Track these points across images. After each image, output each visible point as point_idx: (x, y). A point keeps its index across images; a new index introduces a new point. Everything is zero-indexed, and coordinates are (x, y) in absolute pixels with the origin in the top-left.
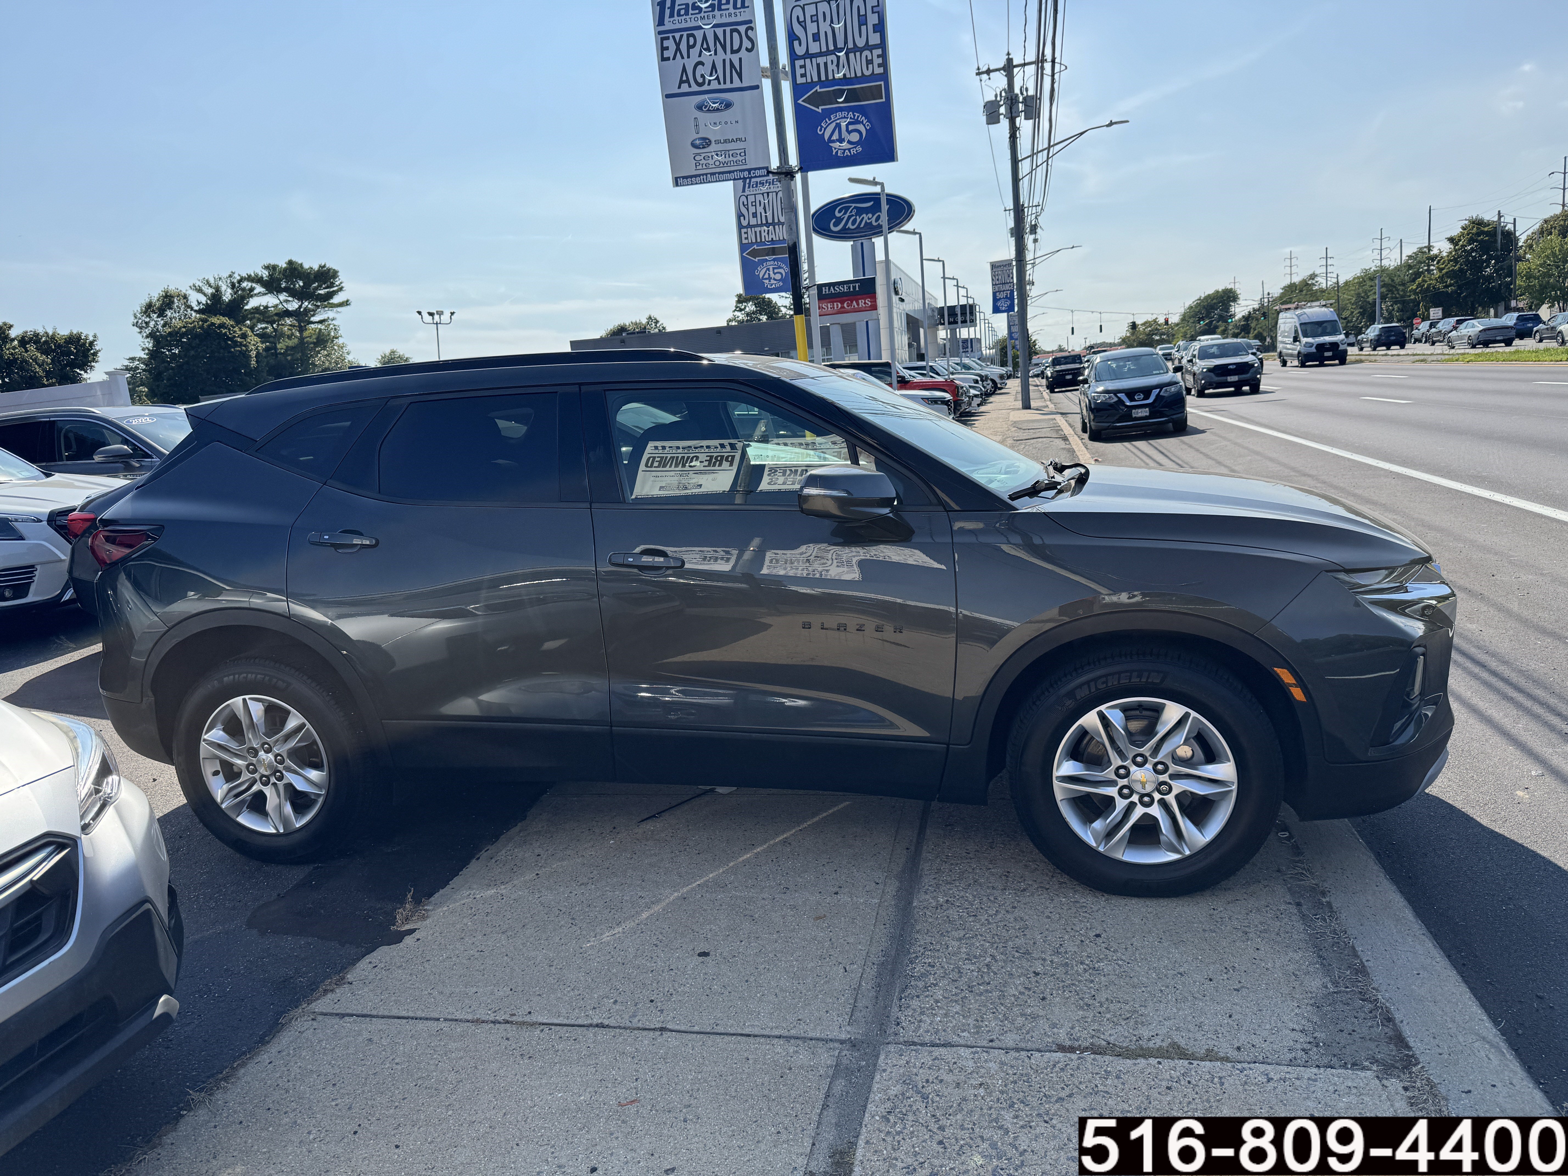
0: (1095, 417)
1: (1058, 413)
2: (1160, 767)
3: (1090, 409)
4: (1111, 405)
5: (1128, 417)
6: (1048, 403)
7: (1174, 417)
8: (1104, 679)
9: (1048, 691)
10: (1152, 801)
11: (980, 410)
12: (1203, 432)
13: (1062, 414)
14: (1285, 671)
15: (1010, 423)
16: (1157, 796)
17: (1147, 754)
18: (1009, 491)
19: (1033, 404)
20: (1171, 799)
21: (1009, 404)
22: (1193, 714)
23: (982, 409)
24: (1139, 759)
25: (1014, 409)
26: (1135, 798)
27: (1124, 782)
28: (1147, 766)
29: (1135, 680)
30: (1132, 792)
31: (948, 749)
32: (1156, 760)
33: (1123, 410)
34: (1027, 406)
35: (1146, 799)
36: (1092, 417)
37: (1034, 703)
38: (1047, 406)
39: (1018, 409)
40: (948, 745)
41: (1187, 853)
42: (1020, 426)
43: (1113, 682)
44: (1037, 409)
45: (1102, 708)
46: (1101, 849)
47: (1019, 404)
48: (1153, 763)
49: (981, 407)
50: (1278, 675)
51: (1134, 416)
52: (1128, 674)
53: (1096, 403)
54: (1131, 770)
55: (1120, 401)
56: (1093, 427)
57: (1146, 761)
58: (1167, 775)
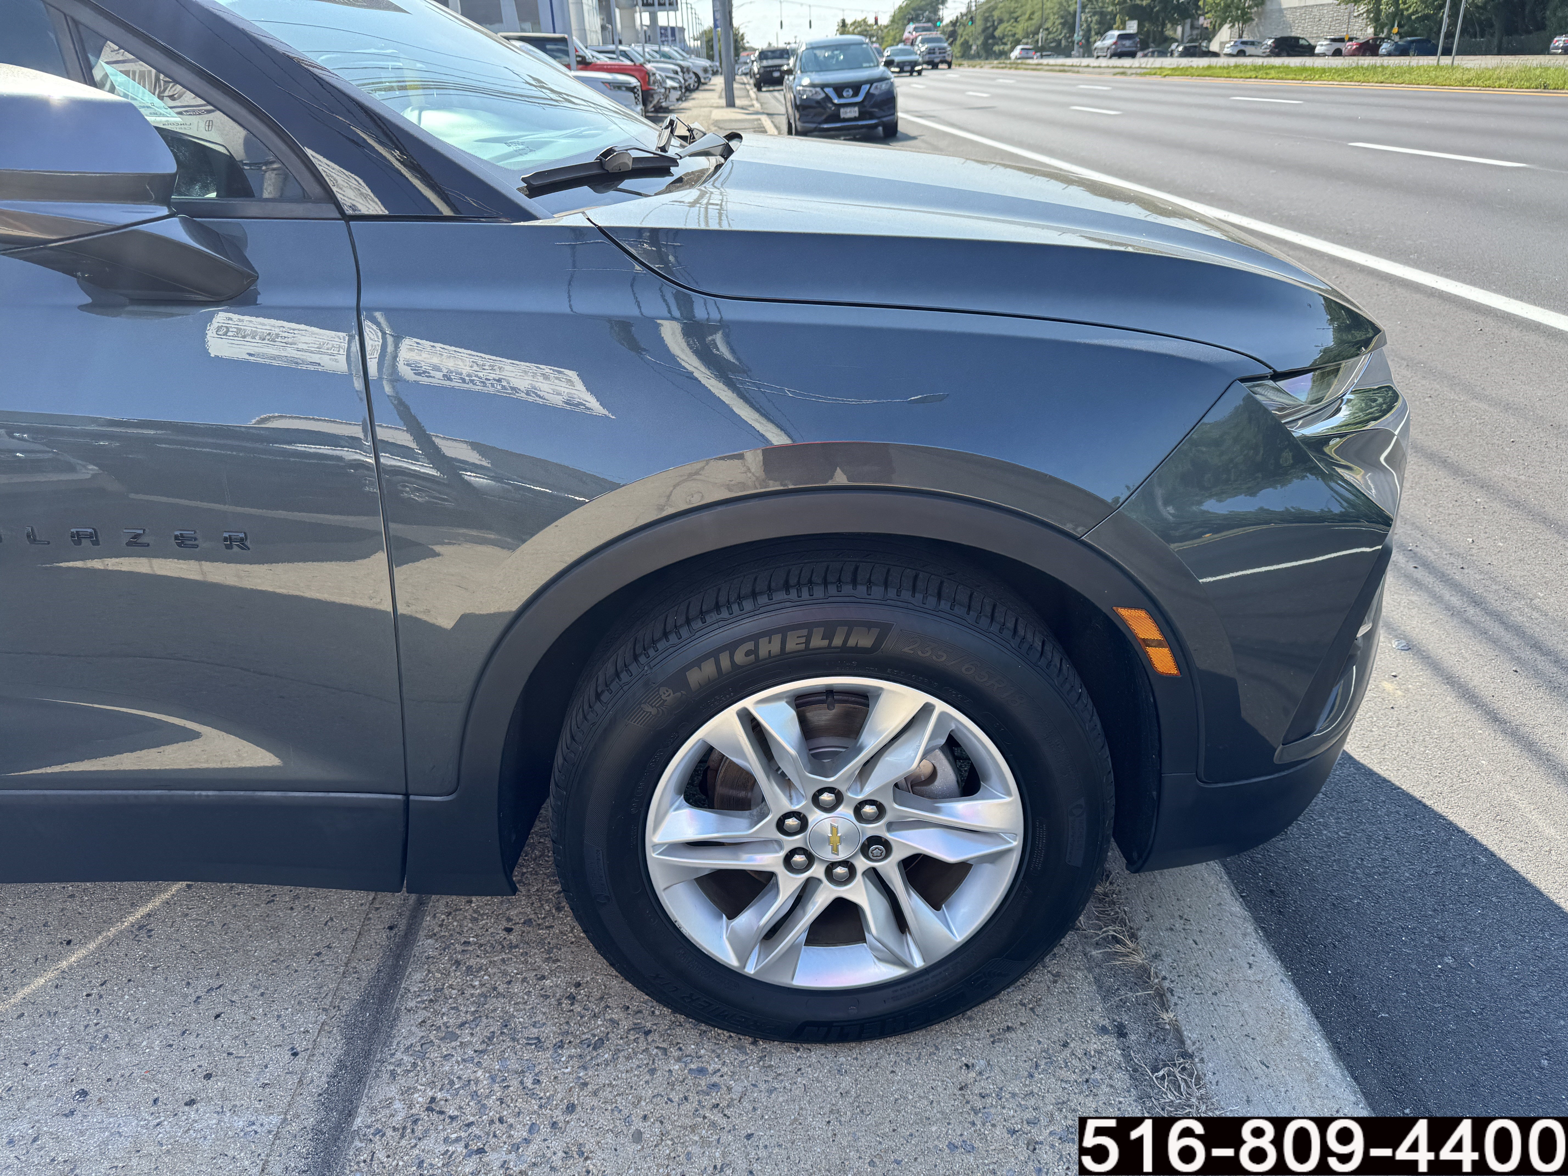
0: (800, 116)
1: (763, 113)
2: (869, 809)
3: (797, 107)
4: (818, 102)
5: (835, 117)
6: (755, 102)
7: (885, 119)
8: (750, 646)
9: (628, 671)
10: (852, 870)
11: (681, 107)
12: (914, 138)
13: (768, 114)
14: (1142, 614)
15: (711, 122)
16: (862, 864)
17: (842, 788)
18: (526, 171)
19: (738, 102)
20: (890, 868)
21: (713, 101)
22: (940, 706)
23: (684, 105)
24: (826, 797)
25: (718, 107)
26: (817, 871)
27: (796, 841)
28: (841, 809)
29: (818, 642)
30: (811, 859)
31: (407, 802)
32: (861, 797)
33: (830, 108)
34: (731, 104)
35: (840, 870)
36: (797, 116)
37: (598, 696)
38: (753, 106)
39: (722, 107)
40: (407, 795)
41: (919, 963)
42: (721, 126)
43: (770, 647)
44: (742, 108)
45: (748, 703)
46: (750, 970)
47: (723, 102)
48: (855, 803)
49: (680, 102)
50: (1123, 621)
51: (842, 116)
52: (805, 632)
53: (801, 99)
54: (810, 820)
55: (828, 98)
56: (799, 128)
57: (839, 798)
58: (882, 822)
